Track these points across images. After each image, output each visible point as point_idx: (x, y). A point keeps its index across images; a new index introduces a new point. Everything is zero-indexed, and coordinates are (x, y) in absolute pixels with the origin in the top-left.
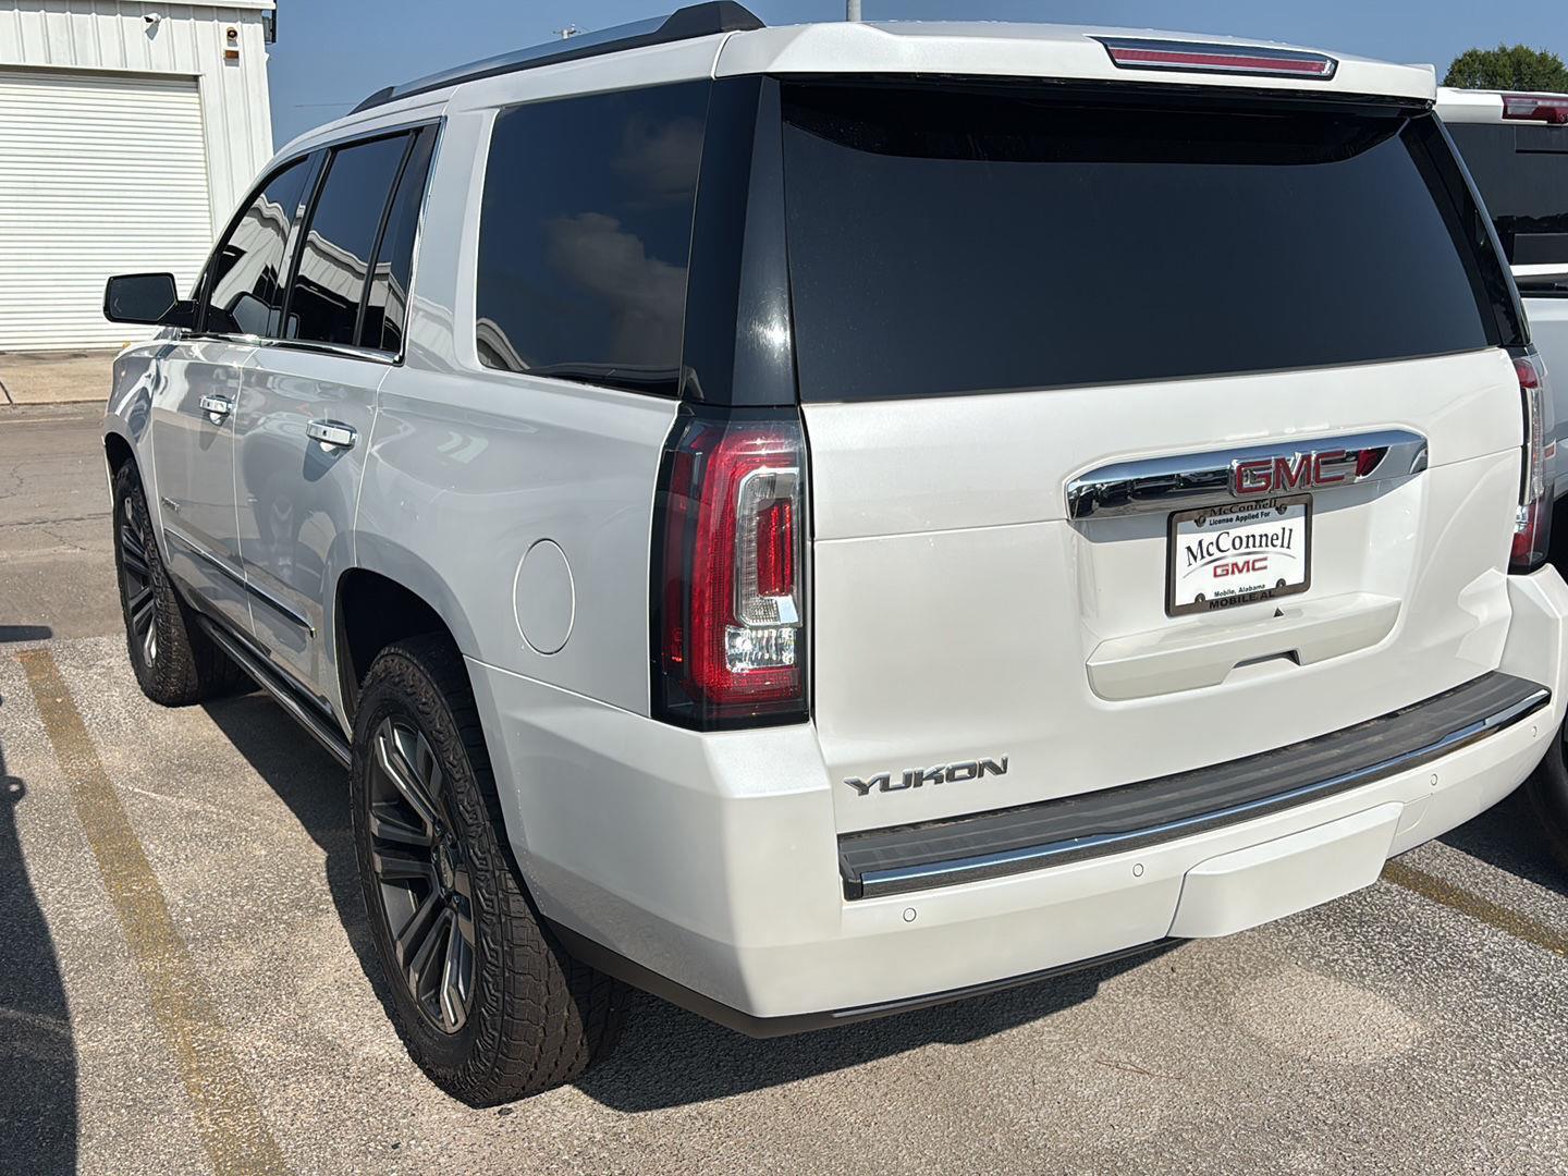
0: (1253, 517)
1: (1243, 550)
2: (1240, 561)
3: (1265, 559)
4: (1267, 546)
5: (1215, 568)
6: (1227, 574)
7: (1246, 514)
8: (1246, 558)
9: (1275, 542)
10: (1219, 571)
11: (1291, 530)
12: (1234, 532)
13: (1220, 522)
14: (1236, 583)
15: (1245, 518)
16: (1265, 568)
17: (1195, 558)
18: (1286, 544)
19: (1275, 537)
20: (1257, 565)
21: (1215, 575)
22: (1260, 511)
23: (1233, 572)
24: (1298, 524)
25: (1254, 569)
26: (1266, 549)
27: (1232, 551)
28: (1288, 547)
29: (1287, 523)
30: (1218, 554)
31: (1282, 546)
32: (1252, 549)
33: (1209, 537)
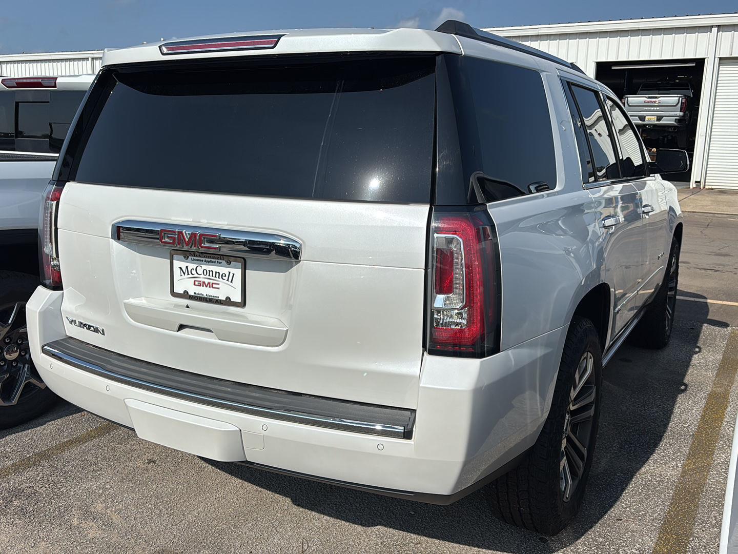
0: (213, 262)
1: (207, 276)
2: (207, 281)
3: (218, 284)
5: (195, 281)
6: (200, 285)
7: (209, 260)
8: (210, 281)
9: (224, 278)
10: (197, 283)
11: (234, 274)
12: (204, 267)
13: (197, 260)
14: (205, 291)
15: (209, 262)
16: (218, 288)
17: (184, 274)
18: (230, 280)
19: (224, 275)
20: (214, 286)
21: (195, 284)
22: (216, 260)
23: (203, 286)
24: (238, 272)
25: (212, 287)
26: (219, 279)
27: (202, 276)
28: (231, 282)
29: (233, 271)
30: (196, 275)
31: (228, 280)
32: (211, 277)
33: (192, 266)
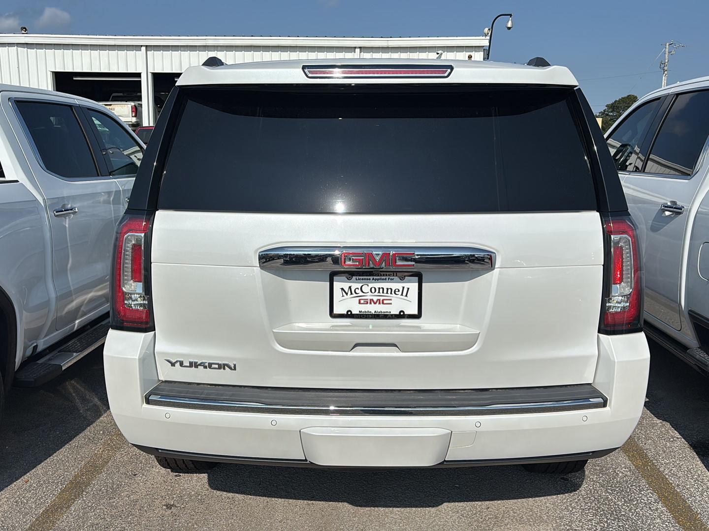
0: (383, 279)
1: (376, 294)
2: (375, 299)
3: (391, 300)
4: (391, 293)
5: (360, 300)
6: (367, 303)
7: (379, 277)
8: (379, 298)
9: (397, 293)
10: (362, 302)
11: (408, 289)
12: (371, 285)
13: (362, 279)
14: (372, 309)
15: (378, 280)
16: (391, 304)
17: (347, 294)
18: (405, 294)
19: (397, 290)
20: (385, 302)
21: (360, 303)
22: (387, 278)
23: (371, 303)
24: (414, 286)
25: (383, 303)
26: (391, 295)
27: (370, 293)
28: (406, 296)
29: (406, 285)
30: (361, 294)
31: (402, 295)
32: (382, 294)
33: (355, 286)
